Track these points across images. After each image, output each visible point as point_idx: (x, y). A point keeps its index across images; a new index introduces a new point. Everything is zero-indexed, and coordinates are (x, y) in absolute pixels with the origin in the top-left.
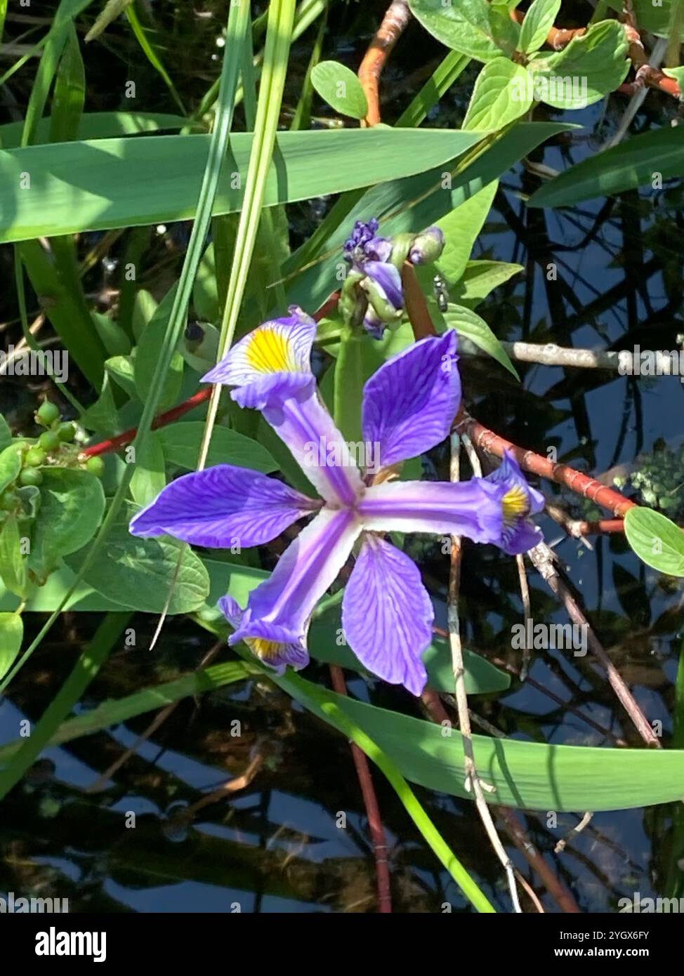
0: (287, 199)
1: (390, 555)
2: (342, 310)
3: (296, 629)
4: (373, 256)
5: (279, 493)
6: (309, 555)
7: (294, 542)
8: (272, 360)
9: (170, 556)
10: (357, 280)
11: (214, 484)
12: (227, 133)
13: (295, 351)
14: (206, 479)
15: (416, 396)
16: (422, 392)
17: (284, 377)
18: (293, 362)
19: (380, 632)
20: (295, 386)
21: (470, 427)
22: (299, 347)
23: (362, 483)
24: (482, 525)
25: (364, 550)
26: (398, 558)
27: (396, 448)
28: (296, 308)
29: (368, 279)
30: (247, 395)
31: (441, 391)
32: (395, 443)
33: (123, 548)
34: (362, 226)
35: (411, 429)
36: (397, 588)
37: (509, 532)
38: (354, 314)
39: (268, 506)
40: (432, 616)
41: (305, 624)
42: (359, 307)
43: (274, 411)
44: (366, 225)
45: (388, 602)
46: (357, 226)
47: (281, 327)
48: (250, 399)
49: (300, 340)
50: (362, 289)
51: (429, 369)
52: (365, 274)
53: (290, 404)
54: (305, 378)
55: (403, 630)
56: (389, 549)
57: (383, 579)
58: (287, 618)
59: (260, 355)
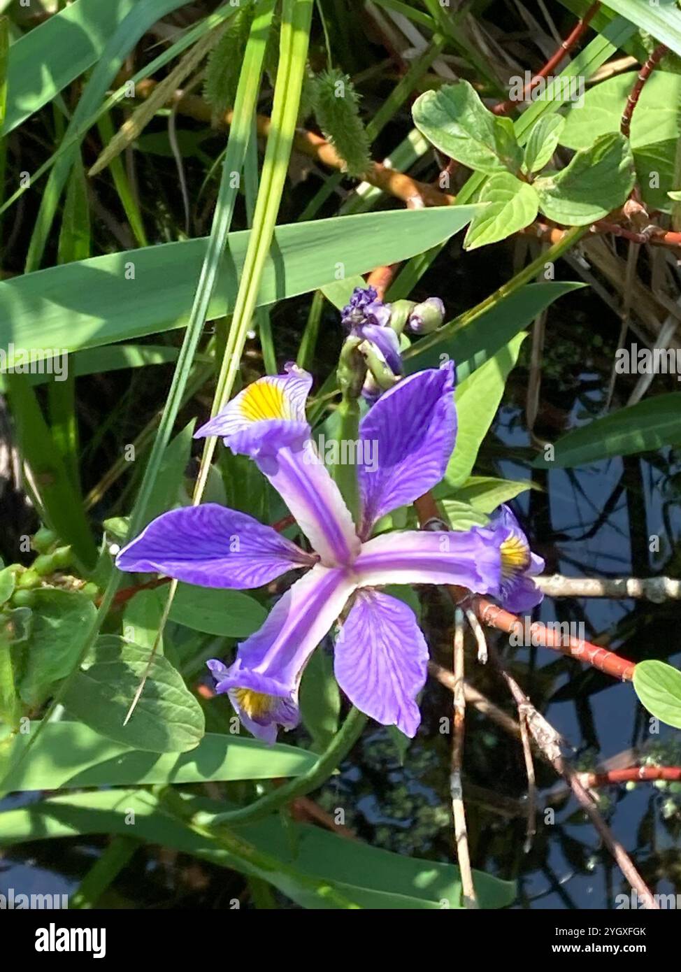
0: (284, 296)
1: (384, 605)
2: (340, 380)
3: (288, 685)
4: (373, 320)
5: (272, 541)
6: (300, 607)
7: (286, 593)
8: (267, 410)
9: (165, 695)
10: (355, 345)
11: (205, 526)
12: (226, 233)
13: (291, 402)
14: (195, 518)
15: (412, 437)
16: (419, 433)
17: (279, 424)
18: (288, 412)
19: (373, 678)
20: (289, 433)
21: (474, 602)
22: (294, 397)
23: (357, 539)
24: (480, 572)
25: (358, 603)
26: (392, 607)
27: (393, 495)
28: (292, 365)
29: (366, 342)
30: (240, 441)
31: (438, 428)
32: (391, 488)
33: (117, 686)
34: (361, 292)
35: (408, 473)
36: (392, 636)
37: (508, 584)
38: (351, 384)
39: (259, 554)
40: (427, 656)
41: (297, 677)
42: (357, 376)
43: (267, 460)
44: (365, 291)
45: (382, 650)
46: (356, 291)
47: (276, 380)
48: (243, 444)
49: (296, 391)
50: (360, 352)
51: (427, 407)
52: (363, 337)
53: (284, 452)
54: (299, 428)
55: (397, 677)
56: (384, 599)
57: (377, 626)
58: (277, 671)
59: (255, 406)
